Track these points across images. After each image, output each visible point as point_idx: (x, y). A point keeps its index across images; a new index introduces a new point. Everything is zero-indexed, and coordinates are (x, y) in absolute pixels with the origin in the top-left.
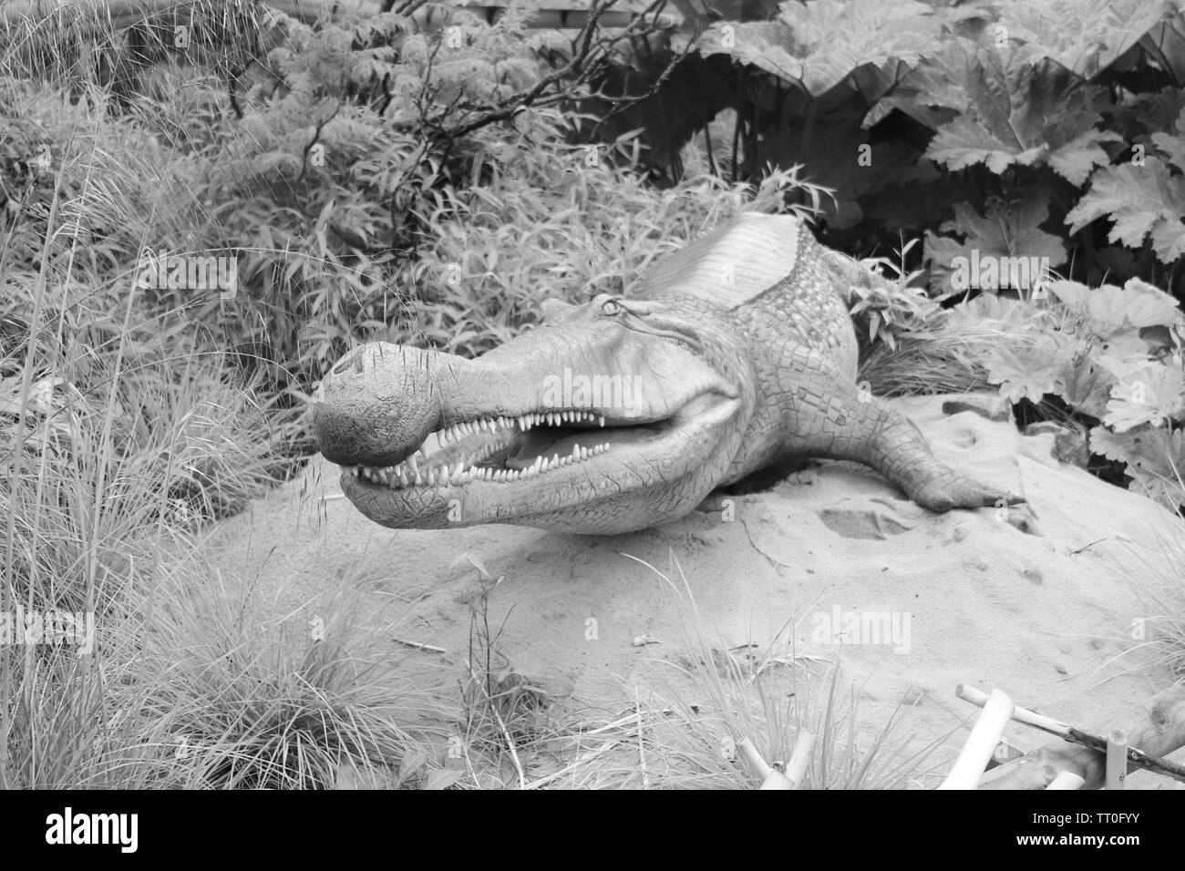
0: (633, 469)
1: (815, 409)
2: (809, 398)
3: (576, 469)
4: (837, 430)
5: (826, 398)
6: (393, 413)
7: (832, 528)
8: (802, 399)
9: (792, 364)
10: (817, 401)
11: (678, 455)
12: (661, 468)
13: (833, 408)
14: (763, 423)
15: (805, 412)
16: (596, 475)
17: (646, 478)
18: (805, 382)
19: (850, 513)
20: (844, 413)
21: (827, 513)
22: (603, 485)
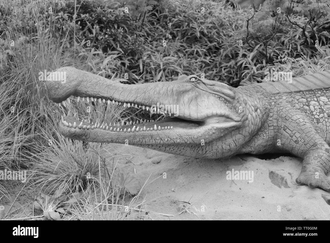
0: (181, 137)
1: (288, 135)
2: (287, 130)
3: (154, 133)
4: (295, 145)
5: (294, 132)
6: (57, 86)
7: (270, 178)
8: (284, 130)
9: (285, 116)
10: (290, 132)
11: (200, 135)
12: (193, 139)
13: (295, 136)
14: (265, 135)
15: (284, 135)
16: (163, 136)
17: (186, 141)
18: (287, 124)
19: (278, 175)
20: (299, 139)
21: (272, 172)
22: (166, 140)
